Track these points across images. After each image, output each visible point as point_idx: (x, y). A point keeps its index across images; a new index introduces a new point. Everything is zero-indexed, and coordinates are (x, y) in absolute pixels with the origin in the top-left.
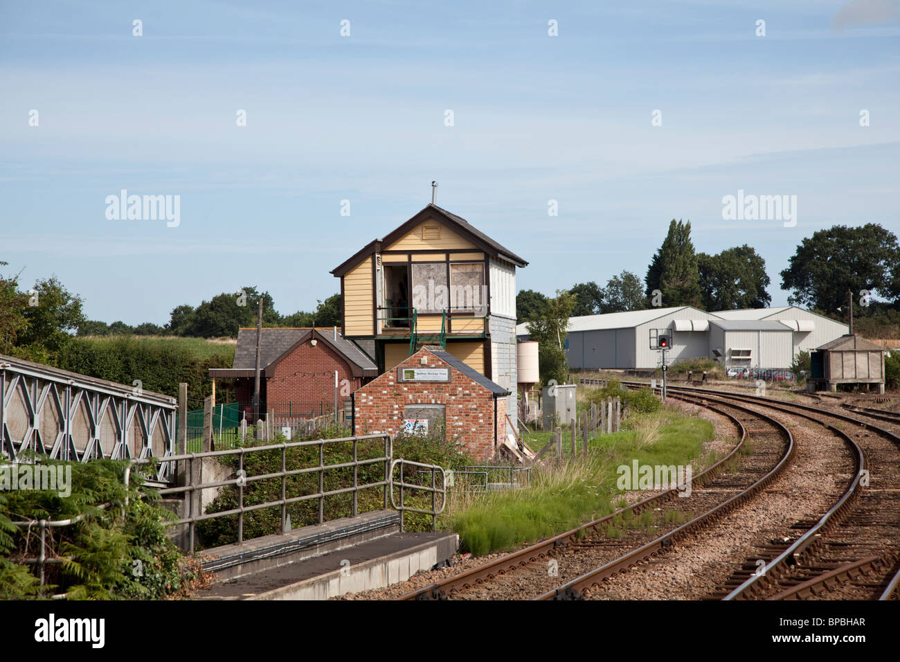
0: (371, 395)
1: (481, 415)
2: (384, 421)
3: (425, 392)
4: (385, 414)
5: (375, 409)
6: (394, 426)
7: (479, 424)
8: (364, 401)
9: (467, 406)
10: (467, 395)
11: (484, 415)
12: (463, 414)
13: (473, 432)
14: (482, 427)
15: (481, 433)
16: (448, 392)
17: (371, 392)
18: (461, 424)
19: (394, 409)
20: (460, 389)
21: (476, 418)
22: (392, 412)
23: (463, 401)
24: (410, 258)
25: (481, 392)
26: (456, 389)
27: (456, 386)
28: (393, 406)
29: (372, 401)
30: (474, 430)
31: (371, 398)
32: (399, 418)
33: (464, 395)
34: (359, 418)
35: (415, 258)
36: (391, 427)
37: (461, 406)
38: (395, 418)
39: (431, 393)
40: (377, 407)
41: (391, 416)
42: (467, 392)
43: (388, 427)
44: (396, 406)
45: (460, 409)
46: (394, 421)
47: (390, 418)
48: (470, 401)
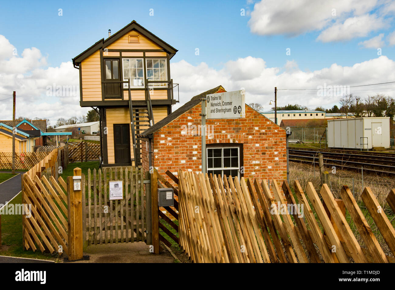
0: (169, 136)
1: (276, 153)
2: (183, 162)
3: (224, 132)
4: (185, 155)
5: (174, 150)
6: (194, 167)
7: (275, 161)
8: (162, 142)
9: (263, 145)
10: (264, 134)
11: (280, 153)
12: (260, 153)
13: (270, 170)
14: (277, 164)
15: (277, 170)
16: (244, 132)
17: (169, 133)
18: (257, 162)
19: (193, 150)
20: (257, 128)
21: (272, 156)
22: (191, 153)
23: (260, 140)
24: (121, 54)
25: (276, 131)
26: (252, 129)
27: (253, 126)
28: (192, 147)
29: (170, 141)
30: (270, 167)
31: (169, 139)
32: (198, 158)
33: (260, 134)
34: (158, 159)
35: (124, 54)
36: (190, 168)
37: (257, 145)
38: (194, 158)
39: (230, 132)
40: (176, 147)
41: (190, 156)
42: (264, 131)
43: (188, 168)
44: (195, 147)
45: (256, 148)
46: (193, 161)
47: (190, 159)
48: (266, 140)
